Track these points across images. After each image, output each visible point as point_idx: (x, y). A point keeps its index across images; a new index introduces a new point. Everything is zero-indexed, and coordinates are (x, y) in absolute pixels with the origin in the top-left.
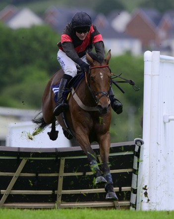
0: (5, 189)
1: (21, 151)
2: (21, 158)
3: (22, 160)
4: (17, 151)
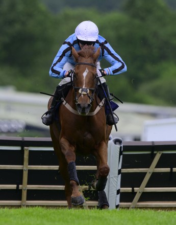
0: (139, 186)
1: (155, 144)
2: (155, 152)
3: (156, 154)
4: (151, 144)
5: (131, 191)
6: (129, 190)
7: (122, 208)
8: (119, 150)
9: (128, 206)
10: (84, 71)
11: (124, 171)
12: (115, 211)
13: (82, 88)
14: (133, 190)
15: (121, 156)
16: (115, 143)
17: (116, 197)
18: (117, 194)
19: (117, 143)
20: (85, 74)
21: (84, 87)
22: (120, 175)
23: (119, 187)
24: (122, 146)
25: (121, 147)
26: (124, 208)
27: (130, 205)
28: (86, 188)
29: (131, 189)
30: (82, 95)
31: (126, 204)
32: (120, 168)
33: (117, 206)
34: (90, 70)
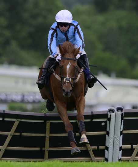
5: (130, 148)
6: (129, 147)
7: (124, 161)
8: (121, 116)
9: (128, 160)
10: (68, 65)
11: (125, 132)
12: (118, 163)
13: (66, 78)
14: (132, 147)
15: (123, 121)
16: (118, 111)
17: (119, 152)
18: (120, 150)
19: (119, 110)
20: (68, 67)
21: (67, 77)
22: (122, 136)
23: (121, 145)
24: (123, 112)
25: (122, 114)
26: (125, 161)
27: (129, 159)
28: (95, 148)
29: (130, 146)
30: (66, 83)
31: (126, 158)
32: (122, 130)
33: (120, 160)
34: (72, 64)
